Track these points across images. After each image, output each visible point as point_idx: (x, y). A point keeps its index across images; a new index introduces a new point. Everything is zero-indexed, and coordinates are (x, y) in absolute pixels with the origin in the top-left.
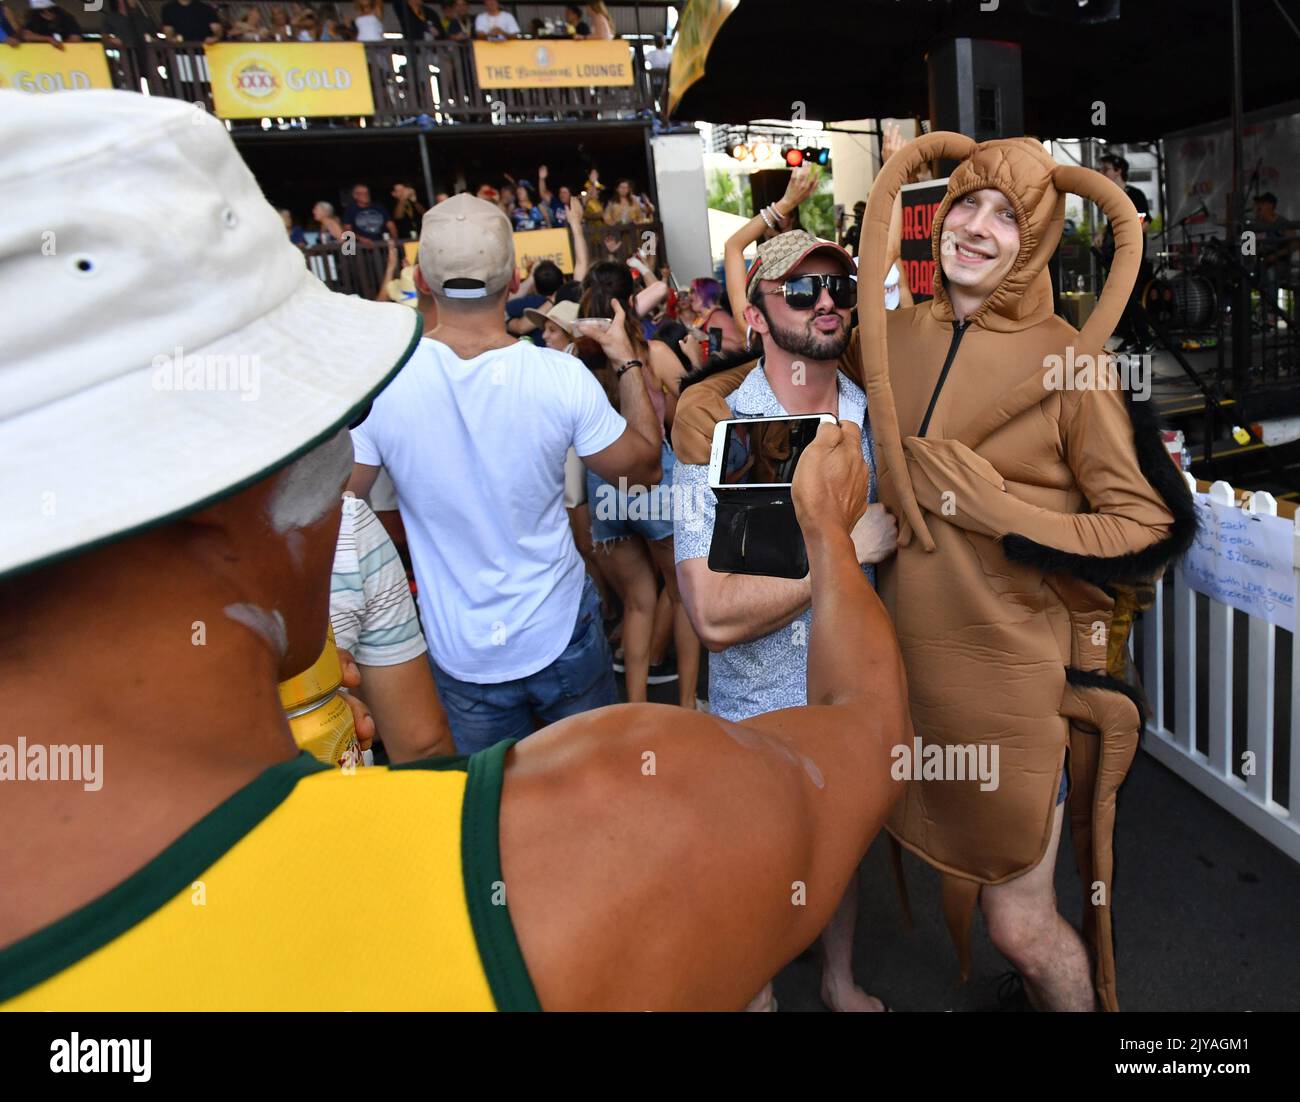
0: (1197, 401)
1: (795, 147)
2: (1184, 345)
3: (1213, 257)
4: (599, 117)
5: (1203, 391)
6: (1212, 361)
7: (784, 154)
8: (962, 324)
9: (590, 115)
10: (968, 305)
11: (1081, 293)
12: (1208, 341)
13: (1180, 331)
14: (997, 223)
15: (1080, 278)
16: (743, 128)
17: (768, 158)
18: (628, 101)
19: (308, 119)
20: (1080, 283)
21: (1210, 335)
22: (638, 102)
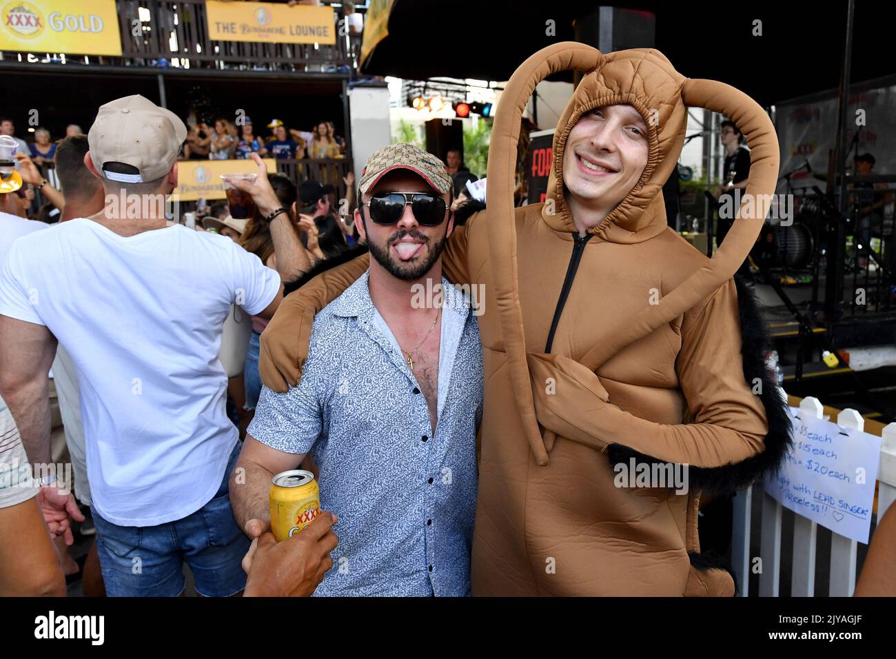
0: (792, 328)
1: (464, 101)
2: (782, 280)
3: (813, 207)
4: (306, 69)
5: (798, 318)
6: (807, 295)
7: (455, 107)
8: (582, 235)
9: (299, 67)
10: (590, 218)
11: (696, 233)
12: (803, 278)
13: (779, 269)
14: (623, 137)
15: (695, 221)
16: (423, 83)
17: (440, 109)
18: (330, 57)
19: (67, 56)
20: (695, 225)
21: (806, 273)
22: (339, 58)
